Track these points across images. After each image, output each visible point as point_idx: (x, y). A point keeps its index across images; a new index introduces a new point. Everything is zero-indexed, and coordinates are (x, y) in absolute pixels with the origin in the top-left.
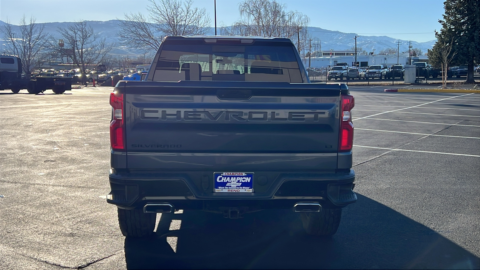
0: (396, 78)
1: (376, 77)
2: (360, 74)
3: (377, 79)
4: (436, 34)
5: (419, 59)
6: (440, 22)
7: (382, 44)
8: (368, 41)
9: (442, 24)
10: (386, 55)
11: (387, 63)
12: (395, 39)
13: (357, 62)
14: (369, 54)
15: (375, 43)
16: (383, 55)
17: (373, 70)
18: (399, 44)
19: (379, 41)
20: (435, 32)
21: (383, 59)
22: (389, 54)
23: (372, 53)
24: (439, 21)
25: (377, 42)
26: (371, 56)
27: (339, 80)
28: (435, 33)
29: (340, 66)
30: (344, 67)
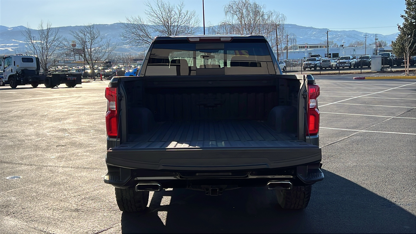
0: (364, 67)
1: (346, 66)
2: (331, 64)
3: (347, 68)
4: (399, 28)
5: (385, 50)
6: (402, 17)
7: (351, 37)
8: (339, 35)
9: (404, 19)
10: (354, 47)
11: (356, 54)
12: (363, 33)
13: (329, 53)
14: (340, 46)
15: (345, 36)
16: (352, 47)
17: (343, 60)
18: (366, 37)
19: (349, 35)
20: (398, 25)
21: (352, 51)
22: (357, 46)
23: (342, 46)
24: (401, 16)
25: (346, 36)
26: (341, 48)
27: (313, 70)
28: (398, 26)
29: (314, 58)
30: (317, 58)
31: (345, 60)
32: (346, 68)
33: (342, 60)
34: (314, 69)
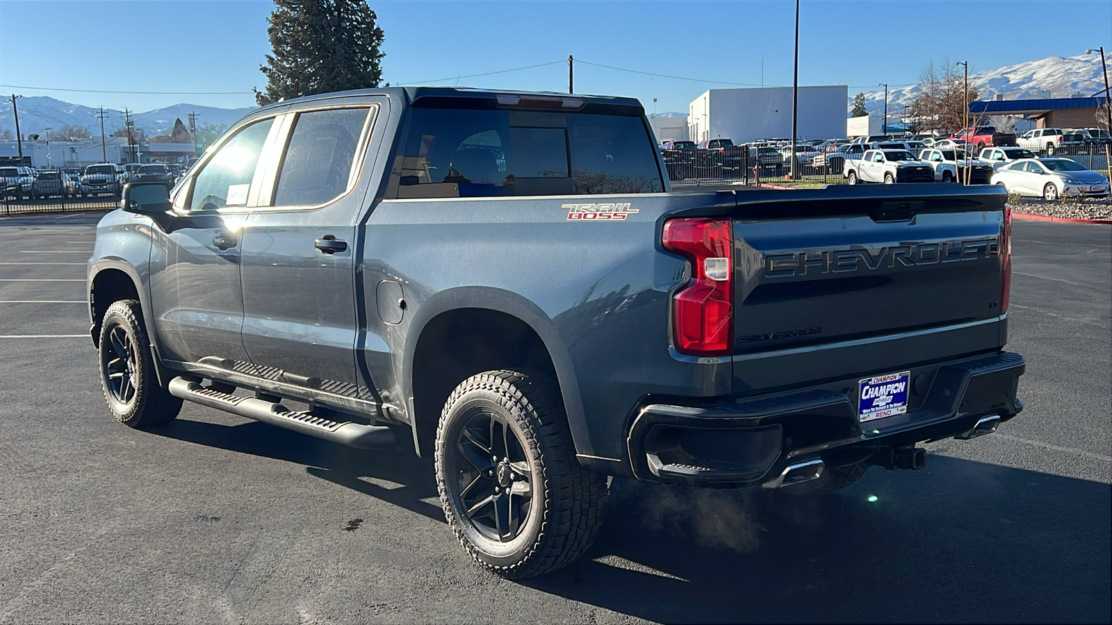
1: (106, 191)
2: (65, 184)
3: (107, 197)
4: (257, 96)
6: (263, 72)
7: (38, 114)
9: (268, 76)
10: (71, 141)
11: (77, 159)
12: (72, 105)
13: (23, 156)
14: (30, 138)
15: (24, 112)
16: (65, 140)
17: (95, 175)
18: (102, 117)
19: (34, 109)
20: (255, 91)
21: (67, 151)
22: (78, 139)
23: (36, 137)
24: (261, 69)
25: (27, 111)
26: (34, 142)
28: (256, 94)
30: (20, 170)
31: (102, 174)
32: (105, 195)
33: (92, 176)
34: (15, 198)
